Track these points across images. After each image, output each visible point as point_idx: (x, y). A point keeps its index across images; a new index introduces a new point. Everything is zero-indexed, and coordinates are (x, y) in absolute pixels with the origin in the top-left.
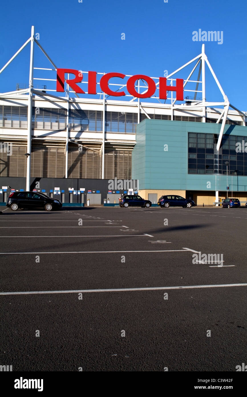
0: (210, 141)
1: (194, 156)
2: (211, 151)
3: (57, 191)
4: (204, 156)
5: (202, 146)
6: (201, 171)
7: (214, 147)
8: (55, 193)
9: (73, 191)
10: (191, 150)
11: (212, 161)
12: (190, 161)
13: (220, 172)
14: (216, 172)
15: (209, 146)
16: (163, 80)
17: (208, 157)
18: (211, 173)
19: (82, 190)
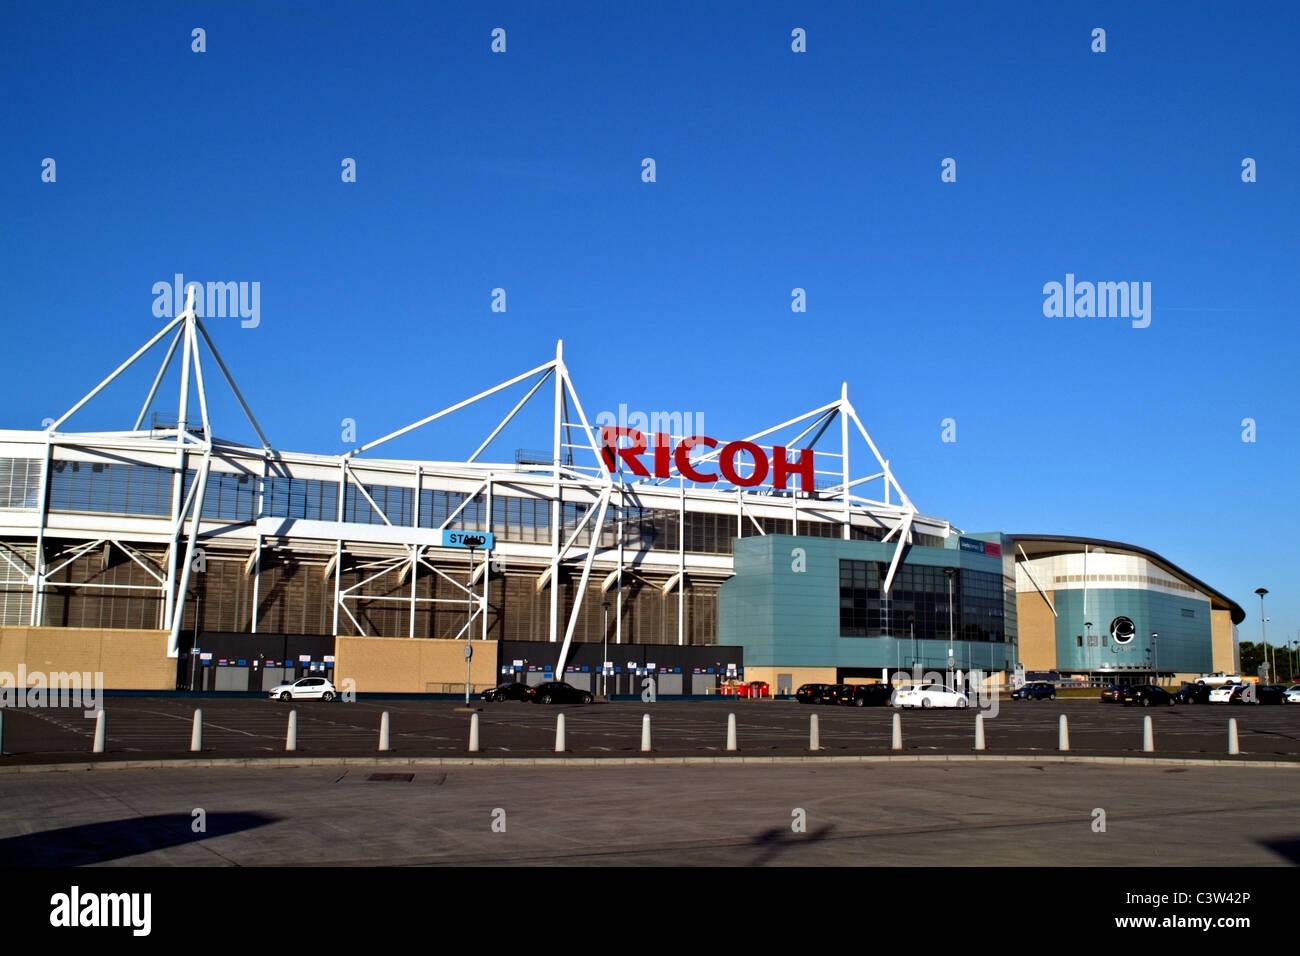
0: (874, 575)
1: (849, 603)
2: (876, 593)
3: (609, 670)
4: (864, 604)
5: (860, 585)
6: (862, 631)
7: (881, 586)
8: (605, 673)
9: (635, 670)
10: (845, 593)
11: (876, 613)
12: (844, 612)
13: (890, 633)
14: (883, 632)
15: (872, 585)
16: (780, 452)
17: (872, 605)
18: (875, 636)
19: (651, 666)
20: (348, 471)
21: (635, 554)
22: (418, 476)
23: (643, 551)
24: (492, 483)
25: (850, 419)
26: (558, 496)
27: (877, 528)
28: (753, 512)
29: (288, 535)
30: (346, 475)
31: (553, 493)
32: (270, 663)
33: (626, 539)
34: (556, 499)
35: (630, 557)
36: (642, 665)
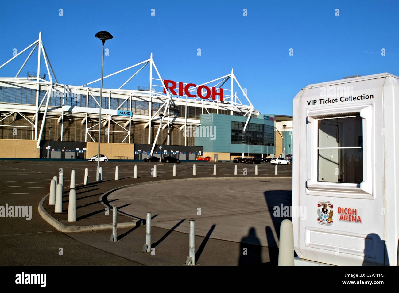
0: (241, 126)
1: (234, 134)
2: (241, 131)
3: (165, 153)
4: (238, 134)
5: (237, 129)
6: (237, 142)
7: (243, 129)
9: (173, 153)
10: (233, 131)
11: (241, 137)
12: (233, 136)
13: (245, 143)
14: (243, 143)
15: (240, 129)
16: (214, 89)
17: (240, 135)
18: (241, 144)
19: (178, 152)
20: (89, 92)
21: (173, 118)
22: (110, 93)
23: (175, 118)
24: (132, 96)
25: (234, 79)
26: (151, 101)
27: (240, 112)
28: (206, 107)
29: (72, 111)
30: (89, 93)
31: (149, 100)
32: (67, 150)
33: (170, 114)
34: (150, 102)
35: (172, 119)
36: (175, 151)
